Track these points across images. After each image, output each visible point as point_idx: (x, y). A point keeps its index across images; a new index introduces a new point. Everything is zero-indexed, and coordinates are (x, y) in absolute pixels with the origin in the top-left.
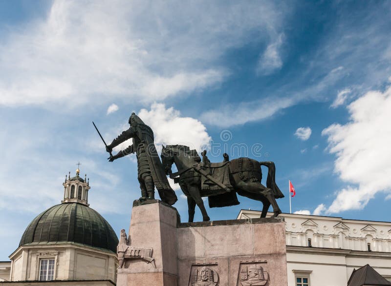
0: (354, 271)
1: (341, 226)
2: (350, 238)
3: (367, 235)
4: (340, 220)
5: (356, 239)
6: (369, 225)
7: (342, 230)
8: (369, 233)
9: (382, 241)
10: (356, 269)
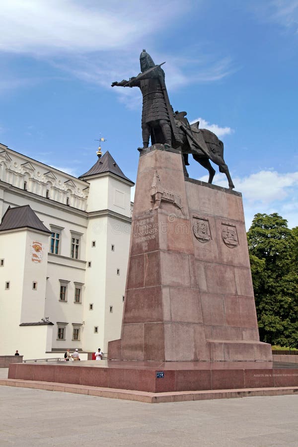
0: (9, 209)
1: (4, 155)
2: (11, 172)
3: (26, 172)
4: (5, 148)
5: (15, 174)
6: (29, 162)
7: (5, 160)
8: (28, 171)
9: (37, 183)
10: (12, 207)
